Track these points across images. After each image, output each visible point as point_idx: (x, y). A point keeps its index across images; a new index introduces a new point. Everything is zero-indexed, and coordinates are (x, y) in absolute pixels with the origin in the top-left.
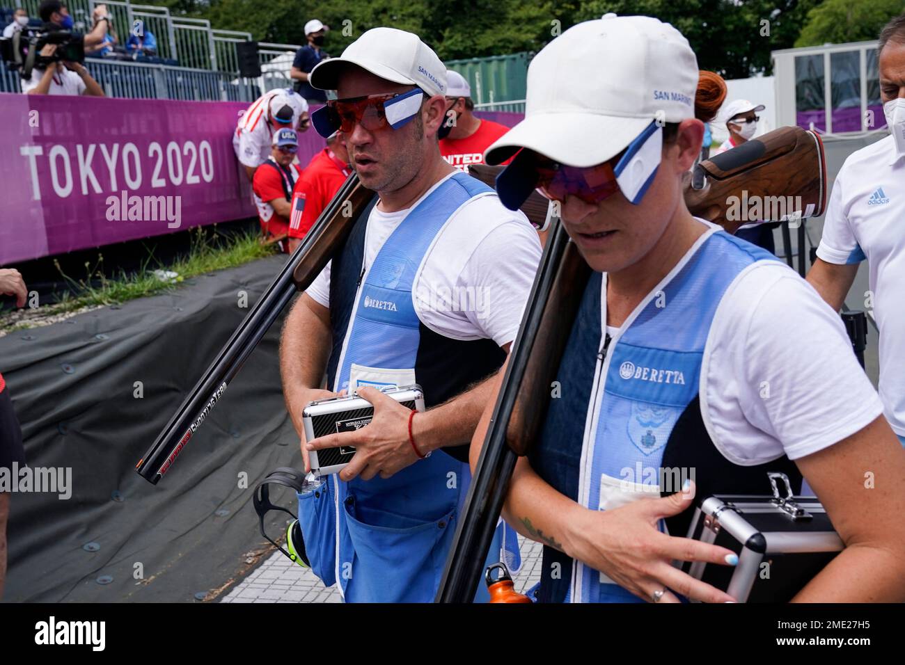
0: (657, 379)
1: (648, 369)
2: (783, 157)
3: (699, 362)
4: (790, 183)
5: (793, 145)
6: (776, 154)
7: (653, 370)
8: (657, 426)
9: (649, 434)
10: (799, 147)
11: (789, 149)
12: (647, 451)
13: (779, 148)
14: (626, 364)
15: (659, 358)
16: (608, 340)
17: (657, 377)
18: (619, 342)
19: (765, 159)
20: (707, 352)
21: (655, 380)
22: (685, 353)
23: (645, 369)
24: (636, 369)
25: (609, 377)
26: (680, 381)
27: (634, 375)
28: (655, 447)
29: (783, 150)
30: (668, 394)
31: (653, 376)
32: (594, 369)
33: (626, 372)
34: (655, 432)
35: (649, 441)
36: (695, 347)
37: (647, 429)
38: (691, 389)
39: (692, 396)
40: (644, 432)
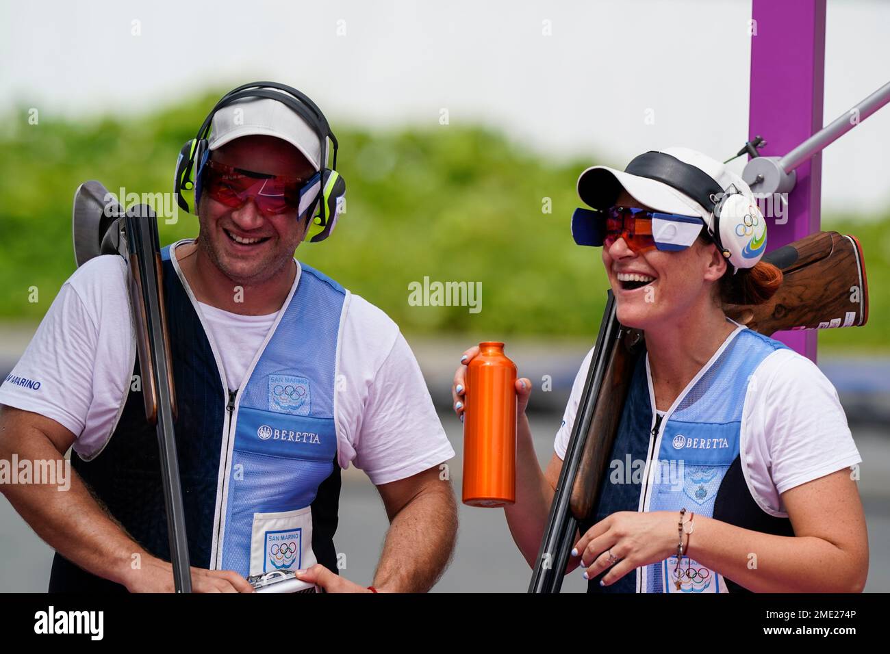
0: (705, 446)
1: (698, 440)
2: (818, 263)
3: (738, 429)
4: (826, 290)
5: (827, 251)
6: (810, 260)
7: (702, 440)
8: (707, 482)
9: (701, 489)
10: (835, 252)
11: (823, 256)
12: (700, 501)
13: (813, 254)
14: (678, 437)
15: (706, 429)
16: (659, 419)
17: (705, 445)
18: (669, 420)
19: (797, 266)
20: (743, 421)
21: (704, 448)
22: (727, 424)
23: (695, 439)
24: (687, 440)
25: (663, 448)
26: (725, 445)
27: (686, 444)
28: (707, 497)
29: (817, 256)
30: (715, 457)
31: (702, 444)
32: (648, 444)
33: (678, 444)
34: (706, 486)
35: (701, 494)
36: (734, 418)
37: (700, 485)
38: (734, 450)
39: (735, 456)
40: (696, 487)
